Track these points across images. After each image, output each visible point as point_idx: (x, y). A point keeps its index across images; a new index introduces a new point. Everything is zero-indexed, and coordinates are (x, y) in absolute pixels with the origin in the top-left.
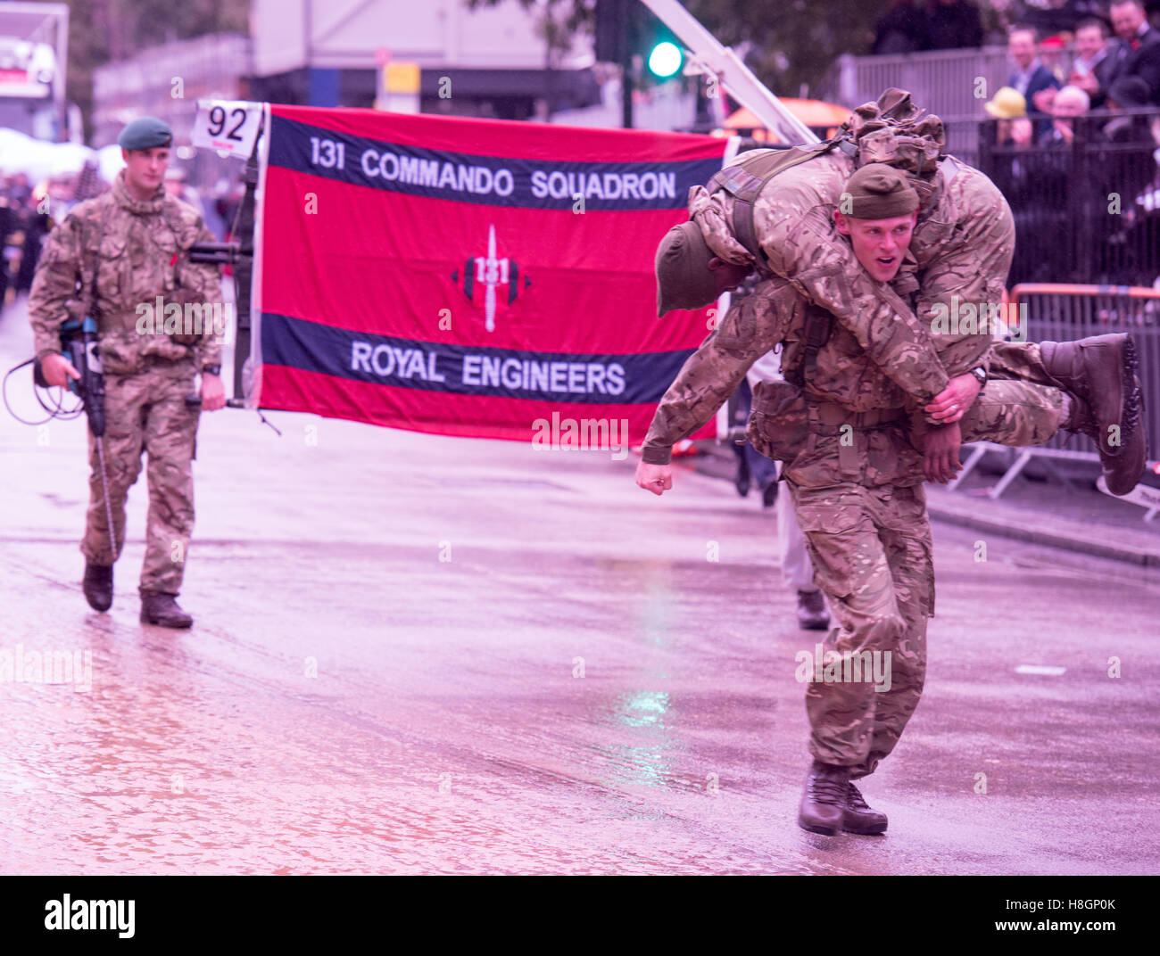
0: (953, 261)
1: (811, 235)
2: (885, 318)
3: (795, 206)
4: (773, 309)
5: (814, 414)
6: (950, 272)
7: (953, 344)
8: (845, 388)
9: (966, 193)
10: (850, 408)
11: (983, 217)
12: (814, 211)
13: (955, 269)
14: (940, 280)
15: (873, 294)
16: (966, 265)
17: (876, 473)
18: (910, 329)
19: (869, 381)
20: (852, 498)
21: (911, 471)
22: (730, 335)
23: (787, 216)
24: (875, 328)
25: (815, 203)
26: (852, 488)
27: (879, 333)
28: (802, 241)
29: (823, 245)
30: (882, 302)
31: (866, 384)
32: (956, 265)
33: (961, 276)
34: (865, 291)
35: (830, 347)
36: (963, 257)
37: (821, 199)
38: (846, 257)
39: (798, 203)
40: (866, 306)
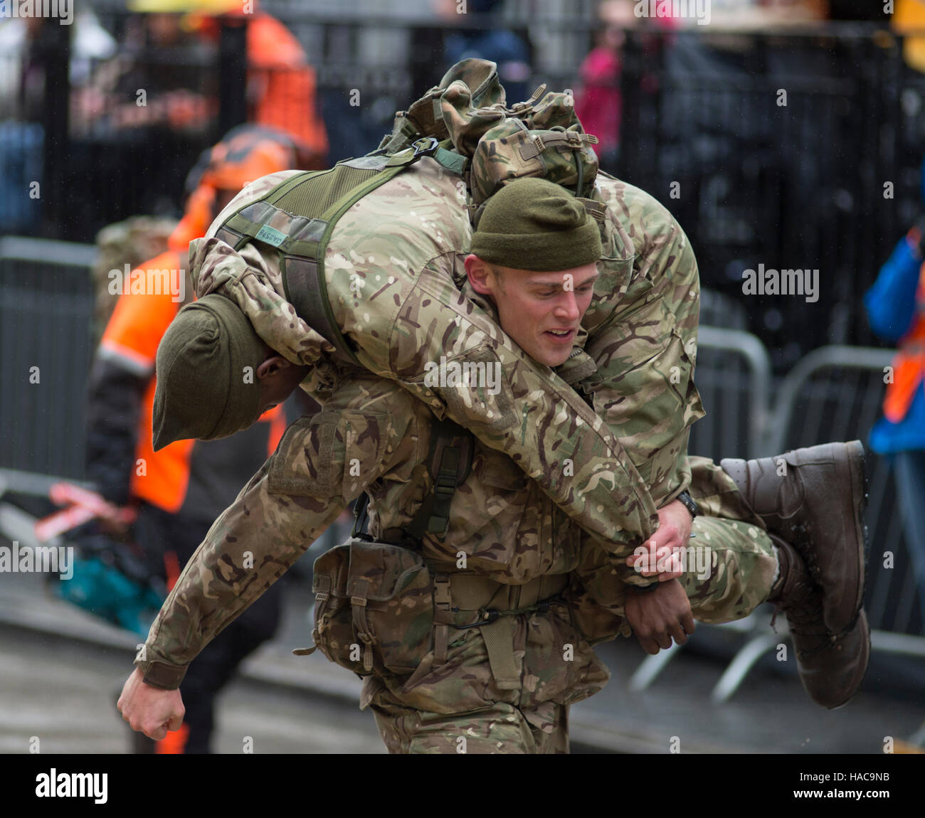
0: (634, 319)
1: (435, 306)
2: (562, 424)
3: (399, 262)
4: (373, 431)
5: (443, 594)
6: (634, 336)
7: (656, 450)
8: (499, 547)
9: (631, 212)
10: (502, 579)
11: (664, 245)
12: (430, 267)
13: (641, 331)
14: (621, 352)
15: (542, 388)
16: (656, 323)
17: (538, 684)
18: (599, 436)
19: (533, 531)
20: (505, 728)
21: (583, 676)
22: (298, 474)
23: (391, 280)
24: (548, 443)
25: (431, 253)
26: (506, 713)
27: (554, 448)
28: (424, 317)
29: (457, 320)
30: (556, 399)
31: (528, 536)
32: (639, 324)
33: (652, 340)
34: (530, 386)
35: (472, 484)
36: (647, 310)
37: (437, 245)
38: (493, 335)
39: (402, 255)
40: (533, 409)
